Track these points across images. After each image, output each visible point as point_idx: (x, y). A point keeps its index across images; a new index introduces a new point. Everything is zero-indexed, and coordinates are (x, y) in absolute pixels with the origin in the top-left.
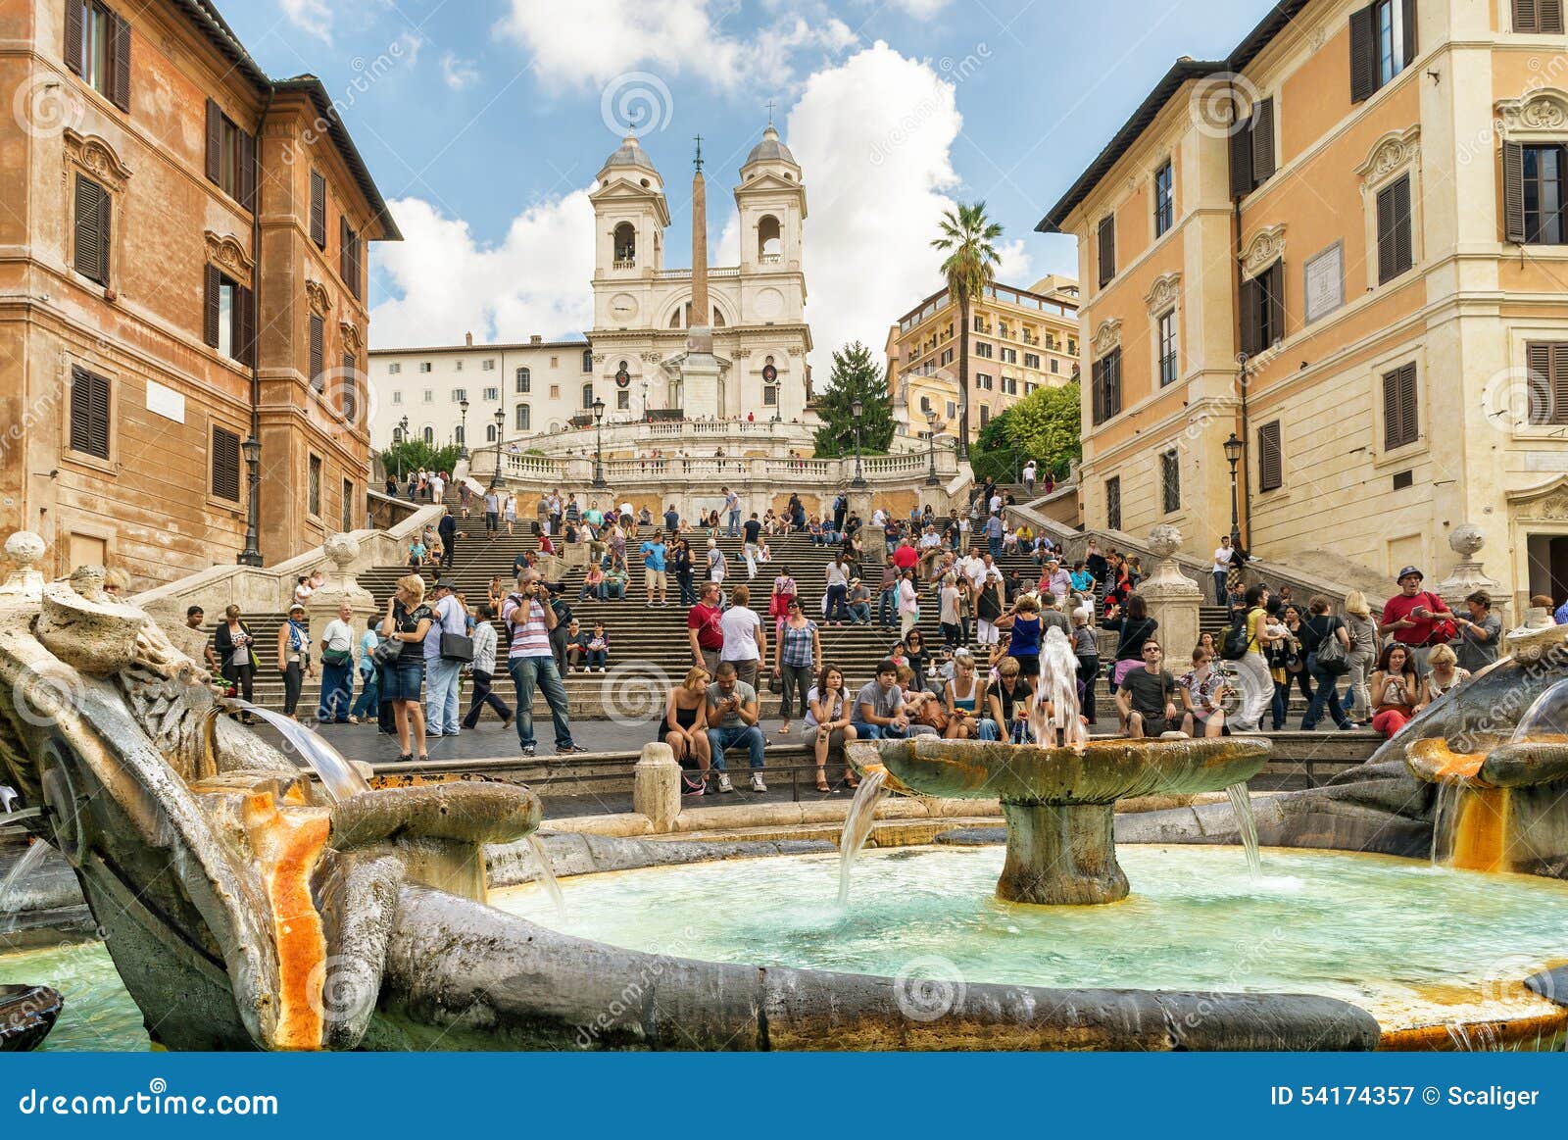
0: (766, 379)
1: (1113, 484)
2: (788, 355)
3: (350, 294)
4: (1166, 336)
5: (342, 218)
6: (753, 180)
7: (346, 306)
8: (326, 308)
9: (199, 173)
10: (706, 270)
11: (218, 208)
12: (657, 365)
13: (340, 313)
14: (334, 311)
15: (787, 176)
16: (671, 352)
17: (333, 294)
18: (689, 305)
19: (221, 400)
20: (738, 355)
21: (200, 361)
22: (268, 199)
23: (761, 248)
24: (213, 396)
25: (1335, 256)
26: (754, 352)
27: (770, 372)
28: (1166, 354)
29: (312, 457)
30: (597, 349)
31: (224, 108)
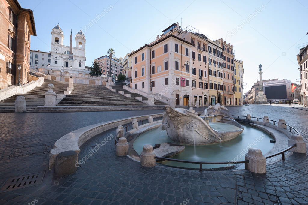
0: (79, 63)
2: (83, 61)
5: (29, 31)
8: (27, 45)
9: (8, 19)
11: (11, 26)
12: (62, 58)
15: (83, 37)
19: (10, 57)
21: (7, 51)
22: (19, 26)
23: (79, 46)
25: (160, 67)
26: (78, 59)
28: (143, 72)
30: (51, 54)
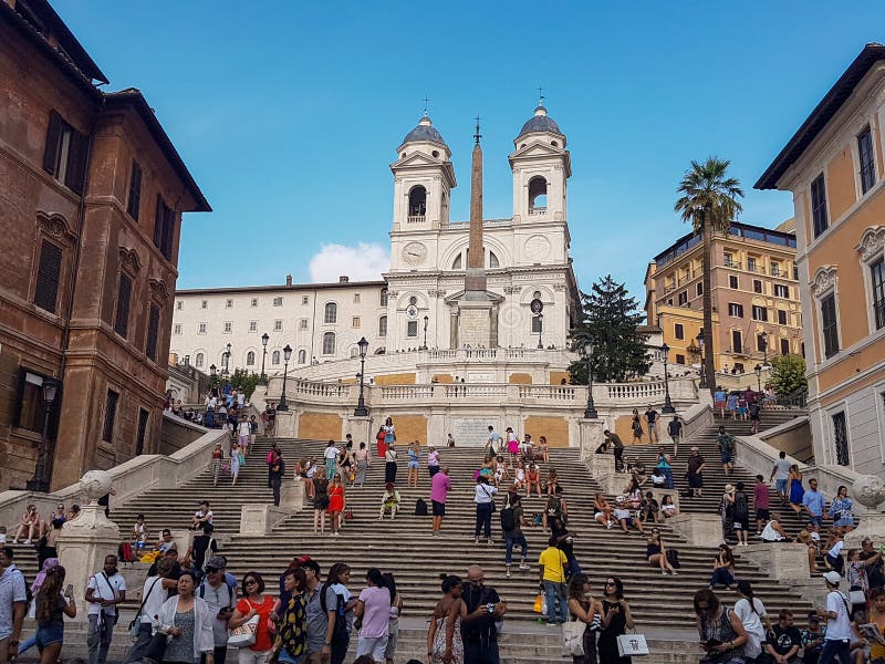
0: (533, 311)
1: (839, 419)
2: (553, 290)
3: (161, 255)
4: (878, 283)
5: (159, 195)
6: (524, 149)
7: (156, 264)
8: (137, 269)
9: (38, 167)
10: (481, 223)
11: (51, 192)
12: (441, 300)
13: (151, 271)
14: (144, 271)
15: (554, 143)
16: (453, 288)
17: (144, 256)
18: (468, 250)
19: (34, 347)
20: (510, 291)
21: (19, 315)
22: (93, 183)
23: (531, 203)
24: (27, 344)
26: (524, 288)
27: (537, 305)
28: (879, 298)
29: (110, 391)
30: (391, 287)
31: (64, 116)
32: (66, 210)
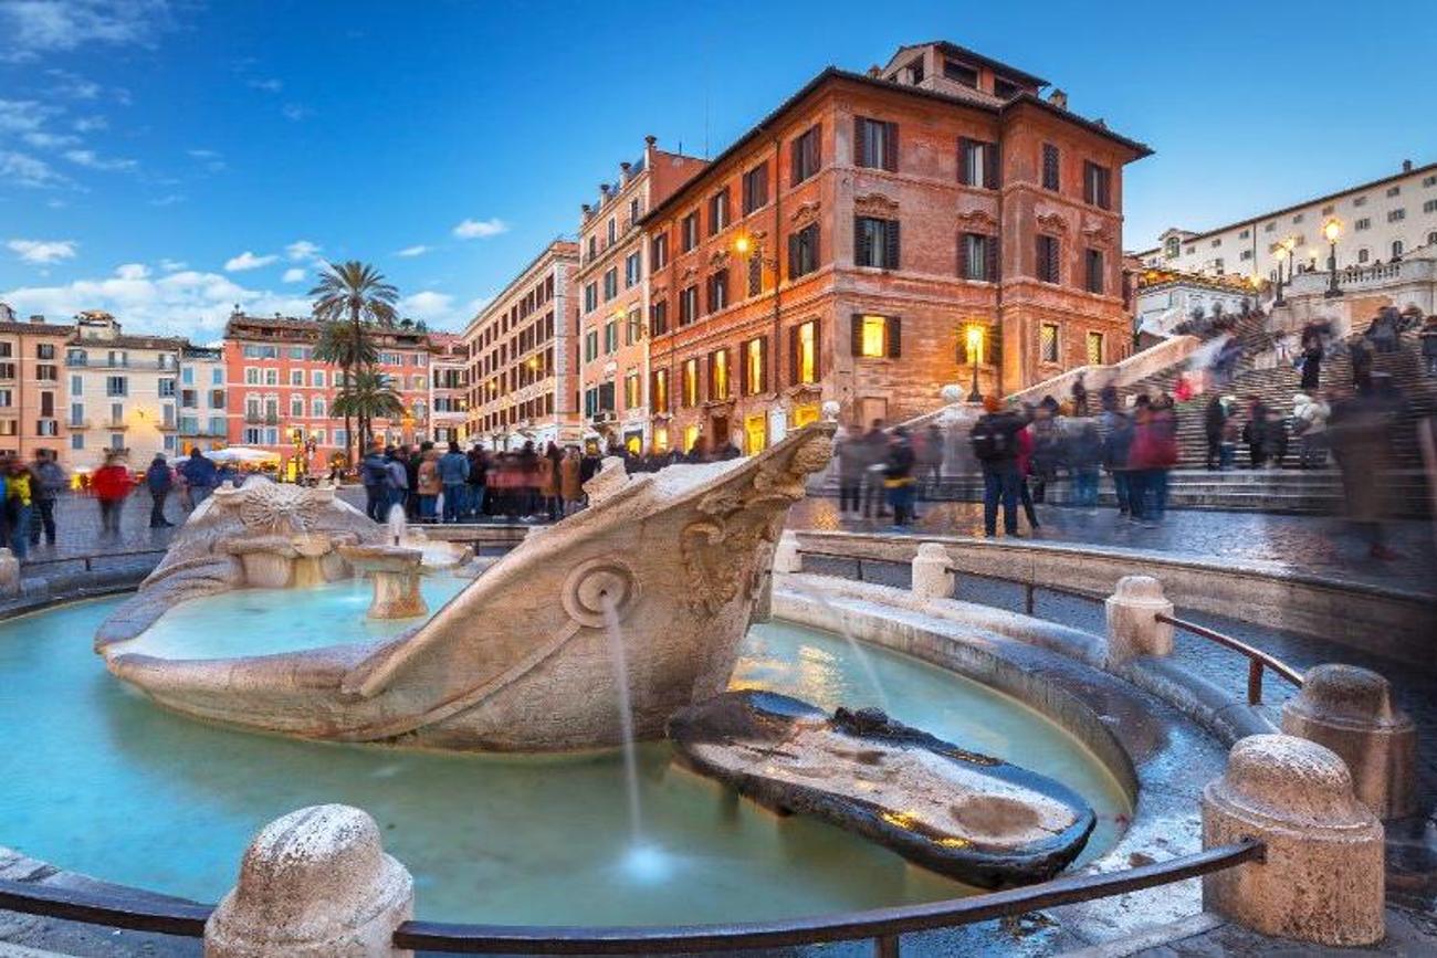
3: (1097, 209)
5: (1086, 160)
7: (1091, 218)
8: (1063, 228)
9: (953, 183)
11: (971, 197)
14: (1074, 227)
17: (1072, 215)
19: (970, 307)
22: (1006, 176)
24: (964, 307)
31: (971, 136)
32: (987, 205)
